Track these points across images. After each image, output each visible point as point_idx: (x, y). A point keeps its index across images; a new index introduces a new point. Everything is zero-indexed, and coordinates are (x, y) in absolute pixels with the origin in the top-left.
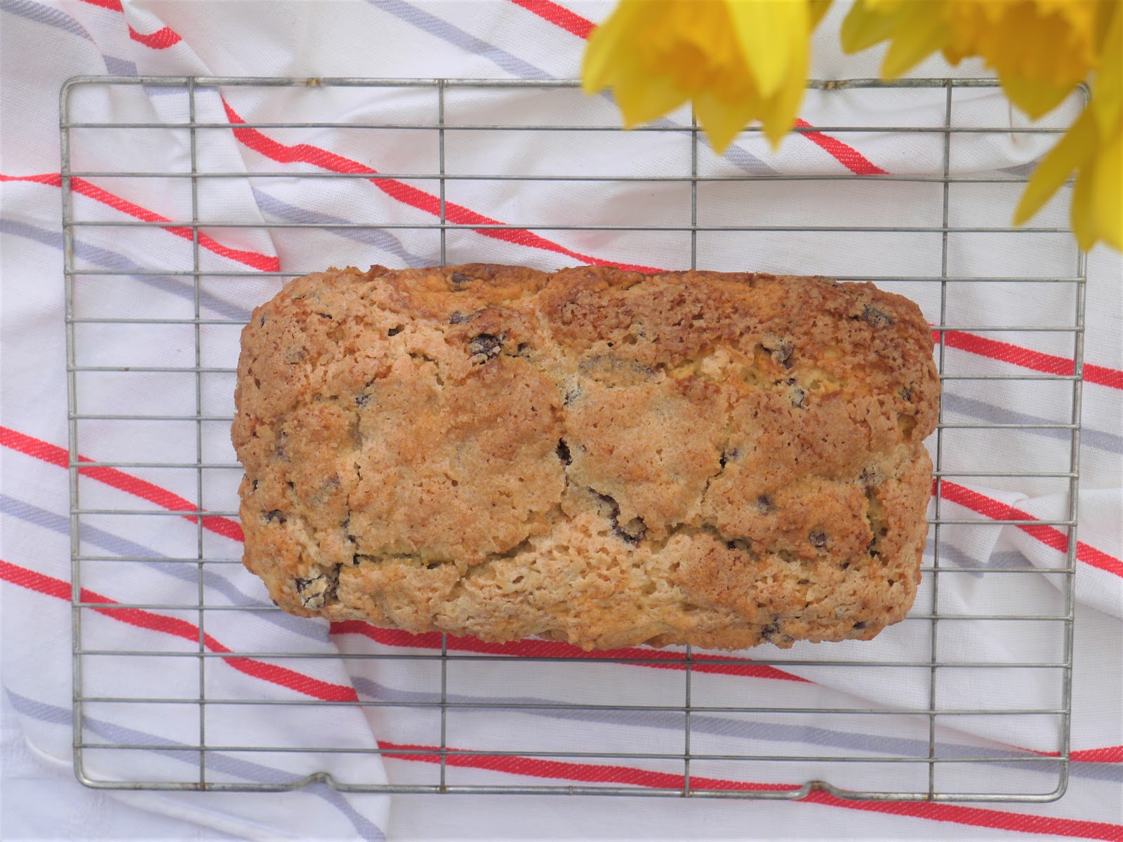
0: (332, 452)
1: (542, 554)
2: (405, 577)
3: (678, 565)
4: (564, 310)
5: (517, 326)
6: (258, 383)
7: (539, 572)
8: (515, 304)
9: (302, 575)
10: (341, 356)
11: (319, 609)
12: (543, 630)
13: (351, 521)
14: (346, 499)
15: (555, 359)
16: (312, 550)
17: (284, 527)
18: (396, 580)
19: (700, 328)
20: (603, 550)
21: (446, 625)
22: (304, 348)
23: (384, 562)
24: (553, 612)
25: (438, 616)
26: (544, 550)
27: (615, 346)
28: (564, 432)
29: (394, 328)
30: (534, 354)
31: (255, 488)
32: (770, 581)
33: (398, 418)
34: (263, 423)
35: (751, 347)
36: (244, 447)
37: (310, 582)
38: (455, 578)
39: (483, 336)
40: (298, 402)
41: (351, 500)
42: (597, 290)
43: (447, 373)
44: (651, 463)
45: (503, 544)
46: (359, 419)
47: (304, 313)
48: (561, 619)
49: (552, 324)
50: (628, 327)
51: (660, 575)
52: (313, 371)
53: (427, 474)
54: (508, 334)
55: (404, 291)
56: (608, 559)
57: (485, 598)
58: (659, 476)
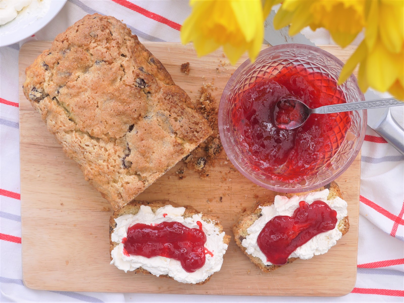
0: (77, 67)
1: (99, 146)
2: (61, 115)
3: (129, 183)
4: (168, 95)
5: (154, 87)
6: (77, 31)
7: (94, 149)
8: (159, 81)
9: (37, 87)
10: (104, 47)
11: (32, 100)
12: (80, 164)
13: (63, 88)
14: (67, 81)
15: (154, 104)
16: (46, 84)
17: (45, 71)
18: (58, 114)
19: (195, 135)
20: (115, 160)
21: (58, 137)
22: (97, 35)
23: (60, 106)
24: (87, 162)
25: (59, 133)
26: (101, 145)
27: (171, 117)
28: (136, 123)
29: (124, 55)
30: (150, 98)
31: (49, 55)
33: (102, 77)
34: (68, 41)
36: (57, 42)
37: (37, 91)
38: (73, 129)
39: (143, 80)
40: (82, 46)
41: (68, 83)
42: (181, 100)
43: (125, 79)
44: (149, 153)
45: (93, 133)
46: (92, 66)
47: (107, 27)
48: (87, 166)
49: (162, 96)
50: (178, 116)
51: (122, 181)
52: (93, 43)
53: (94, 97)
54: (149, 86)
55: (136, 49)
56: (114, 164)
57: (74, 141)
58: (147, 158)
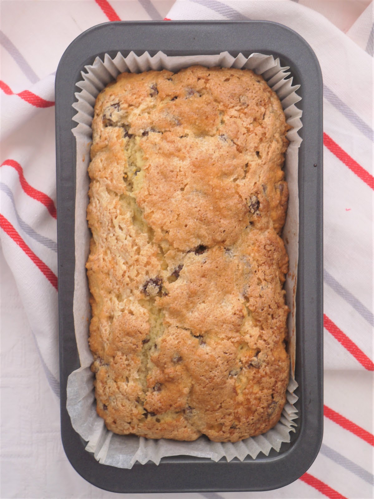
0: (193, 121)
2: (118, 164)
3: (133, 314)
4: (272, 246)
6: (227, 80)
8: (271, 219)
9: (122, 106)
10: (245, 126)
13: (156, 133)
14: (169, 130)
15: (247, 242)
16: (137, 111)
17: (148, 96)
18: (116, 159)
19: (268, 319)
20: (138, 274)
22: (248, 105)
24: (105, 246)
25: (98, 183)
26: (137, 241)
27: (256, 274)
28: (212, 248)
29: (260, 154)
30: (248, 230)
31: (168, 80)
32: (126, 362)
33: (215, 158)
34: (206, 83)
35: (259, 346)
36: (192, 74)
38: (119, 192)
39: (258, 203)
40: (219, 102)
41: (169, 133)
43: (240, 184)
44: (198, 299)
46: (212, 136)
47: (265, 105)
49: (263, 240)
50: (265, 280)
51: (127, 304)
52: (236, 110)
53: (187, 174)
54: (260, 216)
56: (133, 277)
57: (110, 210)
58: (191, 303)
